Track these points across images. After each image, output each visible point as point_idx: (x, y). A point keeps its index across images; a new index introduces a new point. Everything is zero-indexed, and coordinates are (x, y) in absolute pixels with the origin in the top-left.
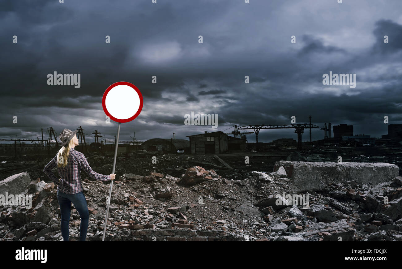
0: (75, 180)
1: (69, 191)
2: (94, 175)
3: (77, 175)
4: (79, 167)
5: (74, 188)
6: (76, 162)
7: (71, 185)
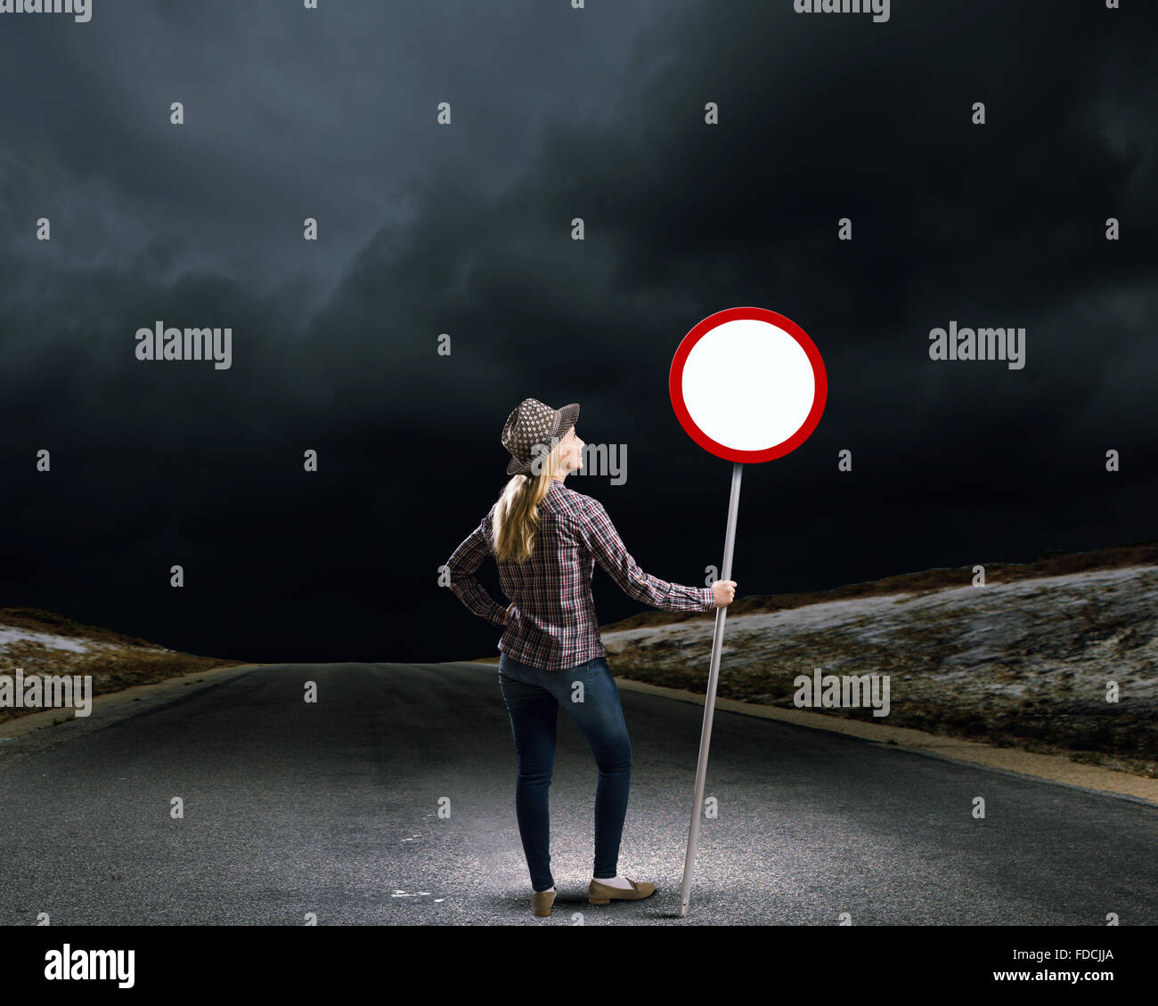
0: (571, 611)
1: (546, 658)
2: (645, 589)
3: (576, 588)
4: (584, 555)
5: (566, 643)
6: (570, 537)
7: (552, 630)
